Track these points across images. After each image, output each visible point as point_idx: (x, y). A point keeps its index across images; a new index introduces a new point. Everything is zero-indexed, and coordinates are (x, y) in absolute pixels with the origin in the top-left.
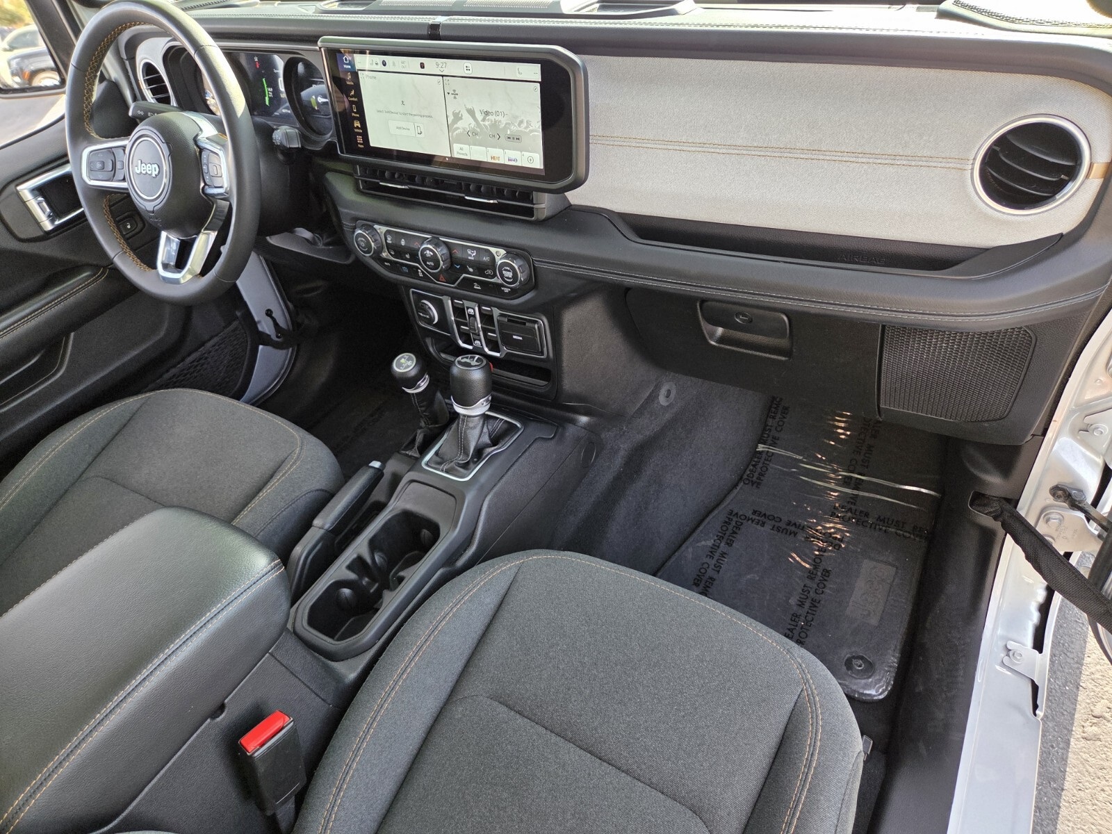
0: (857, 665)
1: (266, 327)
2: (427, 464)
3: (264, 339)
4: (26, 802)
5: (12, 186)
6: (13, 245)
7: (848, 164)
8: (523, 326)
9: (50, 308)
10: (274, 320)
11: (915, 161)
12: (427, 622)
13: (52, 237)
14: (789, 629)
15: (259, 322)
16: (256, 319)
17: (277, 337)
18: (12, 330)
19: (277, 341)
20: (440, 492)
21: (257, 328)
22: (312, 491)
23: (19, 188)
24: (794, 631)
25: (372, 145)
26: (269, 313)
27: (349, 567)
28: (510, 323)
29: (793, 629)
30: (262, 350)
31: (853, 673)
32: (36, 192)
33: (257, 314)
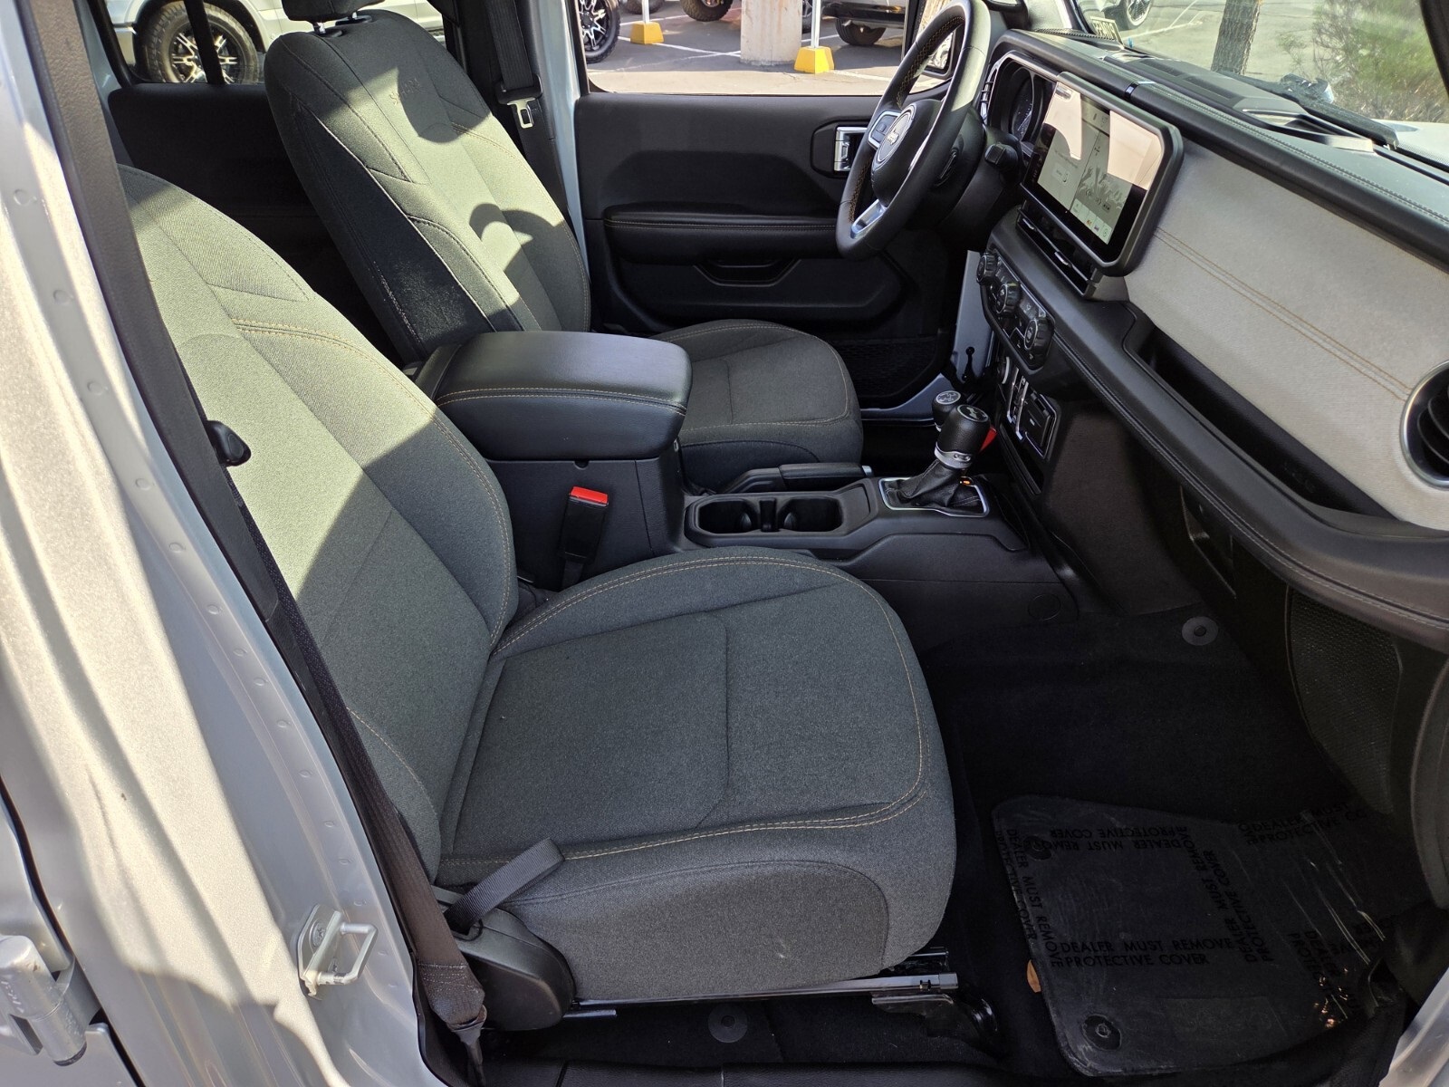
0: (1100, 1029)
1: (960, 362)
2: (883, 483)
3: (949, 371)
4: (464, 396)
5: (836, 124)
6: (806, 167)
7: (1315, 344)
8: (1040, 411)
9: (796, 229)
10: (970, 359)
11: (1366, 367)
12: (746, 553)
13: (837, 178)
14: (1084, 945)
15: (956, 353)
16: (955, 349)
17: (963, 377)
18: (761, 229)
19: (959, 381)
20: (867, 504)
21: (950, 357)
22: (807, 451)
23: (839, 128)
24: (1086, 951)
25: (1039, 182)
26: (970, 351)
27: (761, 503)
28: (1036, 405)
29: (1088, 948)
30: (940, 379)
31: (1087, 1029)
32: (848, 137)
33: (959, 344)
